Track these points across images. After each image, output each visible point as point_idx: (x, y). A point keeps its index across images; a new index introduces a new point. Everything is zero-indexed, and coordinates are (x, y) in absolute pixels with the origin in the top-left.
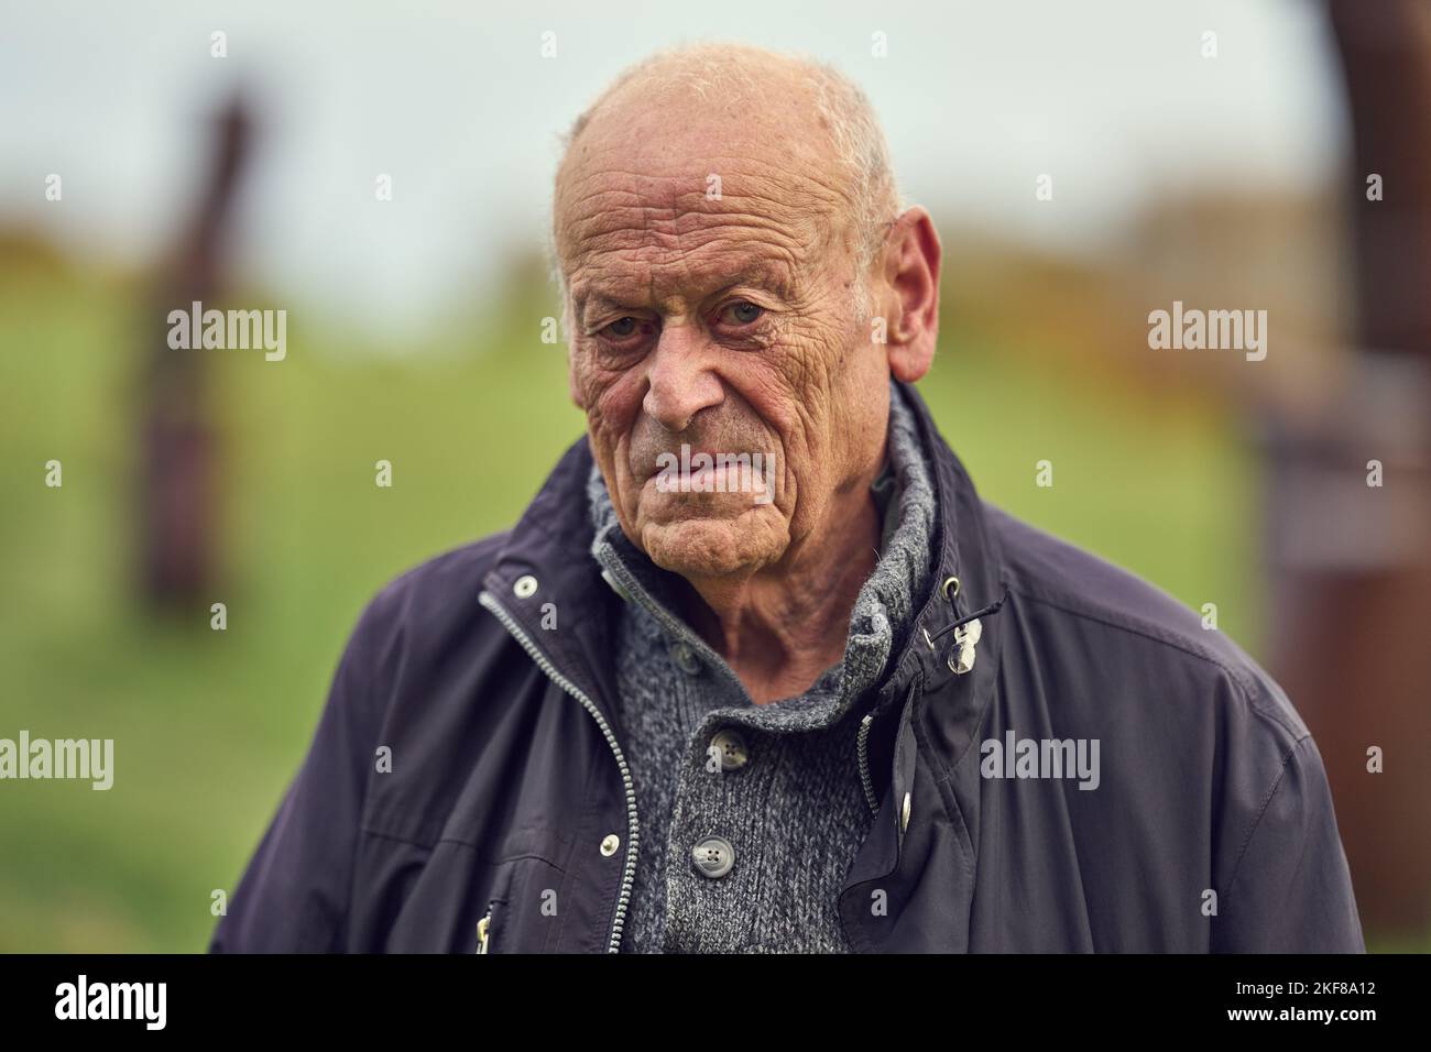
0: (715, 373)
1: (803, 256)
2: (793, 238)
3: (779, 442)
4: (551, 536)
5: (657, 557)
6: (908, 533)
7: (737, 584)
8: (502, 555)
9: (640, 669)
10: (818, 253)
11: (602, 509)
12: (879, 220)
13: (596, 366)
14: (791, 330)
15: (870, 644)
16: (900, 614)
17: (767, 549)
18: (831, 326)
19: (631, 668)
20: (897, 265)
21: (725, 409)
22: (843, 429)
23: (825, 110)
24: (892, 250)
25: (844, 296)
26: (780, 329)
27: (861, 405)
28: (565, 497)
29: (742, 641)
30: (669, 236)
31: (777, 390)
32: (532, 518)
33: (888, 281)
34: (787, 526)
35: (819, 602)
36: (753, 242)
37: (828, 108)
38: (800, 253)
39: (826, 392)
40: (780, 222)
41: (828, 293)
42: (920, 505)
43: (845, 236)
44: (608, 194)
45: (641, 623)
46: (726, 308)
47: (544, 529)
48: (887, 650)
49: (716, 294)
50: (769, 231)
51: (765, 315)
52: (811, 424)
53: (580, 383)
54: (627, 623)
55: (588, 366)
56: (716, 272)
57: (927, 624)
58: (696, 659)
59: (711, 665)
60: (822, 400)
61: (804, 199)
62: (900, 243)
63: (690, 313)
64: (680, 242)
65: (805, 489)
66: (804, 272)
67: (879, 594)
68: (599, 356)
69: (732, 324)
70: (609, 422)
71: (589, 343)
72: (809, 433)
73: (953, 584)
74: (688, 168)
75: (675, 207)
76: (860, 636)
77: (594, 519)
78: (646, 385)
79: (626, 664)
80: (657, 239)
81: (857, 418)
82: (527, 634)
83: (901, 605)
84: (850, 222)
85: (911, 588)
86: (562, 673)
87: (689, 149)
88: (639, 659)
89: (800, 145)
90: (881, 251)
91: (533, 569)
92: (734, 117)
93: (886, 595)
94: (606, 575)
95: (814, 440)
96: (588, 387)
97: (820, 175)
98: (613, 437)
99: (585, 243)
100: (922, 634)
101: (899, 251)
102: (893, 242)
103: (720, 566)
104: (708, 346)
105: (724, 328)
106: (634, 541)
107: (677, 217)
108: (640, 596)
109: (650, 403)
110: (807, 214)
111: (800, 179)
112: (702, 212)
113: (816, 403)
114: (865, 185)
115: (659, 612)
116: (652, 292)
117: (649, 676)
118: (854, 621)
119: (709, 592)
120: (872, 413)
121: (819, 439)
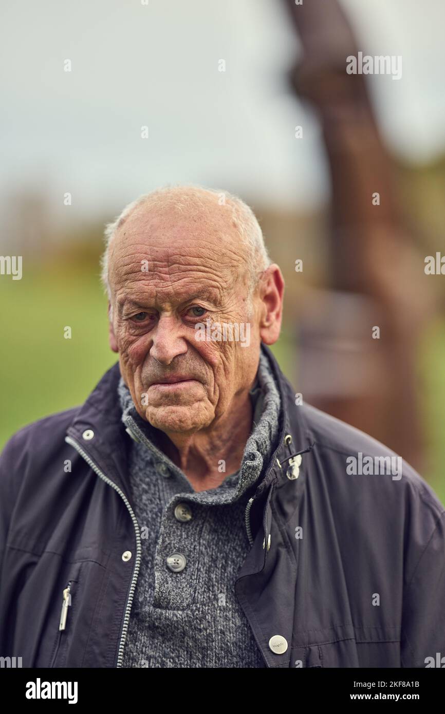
0: (184, 339)
1: (225, 286)
2: (221, 278)
3: (212, 371)
4: (100, 411)
5: (153, 421)
6: (269, 414)
7: (189, 436)
8: (76, 419)
9: (141, 474)
10: (232, 285)
11: (126, 400)
12: (258, 270)
13: (127, 333)
14: (219, 320)
15: (253, 465)
16: (265, 451)
17: (205, 420)
18: (236, 319)
19: (136, 473)
20: (265, 291)
21: (187, 355)
22: (240, 366)
23: (235, 219)
24: (263, 284)
25: (243, 305)
26: (214, 319)
27: (249, 355)
28: (106, 394)
29: (188, 461)
30: (165, 275)
31: (212, 347)
32: (91, 403)
33: (261, 298)
34: (214, 410)
35: (224, 445)
36: (204, 279)
37: (236, 218)
38: (224, 285)
39: (234, 349)
40: (216, 270)
41: (236, 303)
42: (274, 401)
43: (244, 277)
44: (137, 255)
45: (142, 453)
46: (190, 309)
47: (97, 408)
48: (261, 468)
49: (186, 302)
50: (211, 275)
51: (208, 313)
52: (227, 363)
53: (119, 341)
54: (134, 453)
55: (123, 333)
56: (186, 292)
57: (278, 457)
58: (169, 470)
59: (176, 473)
60: (231, 353)
61: (226, 260)
62: (267, 281)
63: (173, 311)
64: (170, 278)
65: (223, 393)
66: (226, 294)
67: (257, 442)
68: (129, 329)
69: (191, 316)
70: (132, 359)
71: (125, 323)
72: (226, 367)
73: (289, 438)
74: (175, 244)
75: (168, 262)
76: (249, 461)
77: (122, 404)
78: (151, 343)
79: (134, 471)
80: (159, 276)
81: (247, 361)
82: (89, 457)
83: (266, 447)
84: (246, 271)
85: (270, 440)
86: (106, 475)
87: (175, 235)
88: (140, 470)
89: (225, 235)
90: (258, 285)
91: (91, 427)
92: (195, 221)
93: (260, 443)
94: (128, 430)
95: (228, 370)
96: (123, 343)
97: (233, 249)
98: (134, 366)
99: (125, 277)
100: (276, 461)
101: (266, 285)
102: (264, 281)
103: (183, 427)
104: (181, 326)
105: (188, 318)
106: (141, 415)
107: (169, 266)
108: (145, 441)
109: (153, 351)
110: (227, 267)
111: (225, 250)
112: (181, 264)
113: (229, 354)
114: (253, 254)
115: (153, 448)
116: (156, 300)
117: (145, 478)
118: (245, 454)
119: (175, 439)
120: (253, 359)
121: (230, 370)
